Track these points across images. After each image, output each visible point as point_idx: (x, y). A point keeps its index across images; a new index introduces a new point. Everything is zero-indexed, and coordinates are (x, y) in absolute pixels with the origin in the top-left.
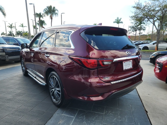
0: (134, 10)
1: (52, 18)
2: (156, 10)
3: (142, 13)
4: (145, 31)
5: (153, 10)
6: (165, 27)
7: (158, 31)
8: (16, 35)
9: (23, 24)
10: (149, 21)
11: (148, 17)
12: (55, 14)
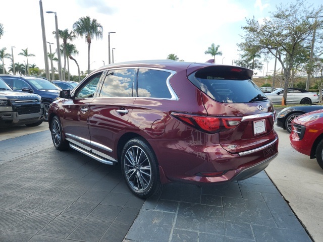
0: (245, 33)
1: (89, 42)
2: (282, 34)
3: (259, 39)
4: (262, 70)
5: (279, 35)
6: (296, 64)
7: (287, 72)
8: (10, 71)
9: (26, 50)
10: (270, 53)
11: (269, 46)
12: (96, 34)
